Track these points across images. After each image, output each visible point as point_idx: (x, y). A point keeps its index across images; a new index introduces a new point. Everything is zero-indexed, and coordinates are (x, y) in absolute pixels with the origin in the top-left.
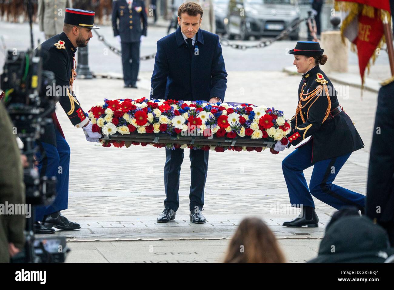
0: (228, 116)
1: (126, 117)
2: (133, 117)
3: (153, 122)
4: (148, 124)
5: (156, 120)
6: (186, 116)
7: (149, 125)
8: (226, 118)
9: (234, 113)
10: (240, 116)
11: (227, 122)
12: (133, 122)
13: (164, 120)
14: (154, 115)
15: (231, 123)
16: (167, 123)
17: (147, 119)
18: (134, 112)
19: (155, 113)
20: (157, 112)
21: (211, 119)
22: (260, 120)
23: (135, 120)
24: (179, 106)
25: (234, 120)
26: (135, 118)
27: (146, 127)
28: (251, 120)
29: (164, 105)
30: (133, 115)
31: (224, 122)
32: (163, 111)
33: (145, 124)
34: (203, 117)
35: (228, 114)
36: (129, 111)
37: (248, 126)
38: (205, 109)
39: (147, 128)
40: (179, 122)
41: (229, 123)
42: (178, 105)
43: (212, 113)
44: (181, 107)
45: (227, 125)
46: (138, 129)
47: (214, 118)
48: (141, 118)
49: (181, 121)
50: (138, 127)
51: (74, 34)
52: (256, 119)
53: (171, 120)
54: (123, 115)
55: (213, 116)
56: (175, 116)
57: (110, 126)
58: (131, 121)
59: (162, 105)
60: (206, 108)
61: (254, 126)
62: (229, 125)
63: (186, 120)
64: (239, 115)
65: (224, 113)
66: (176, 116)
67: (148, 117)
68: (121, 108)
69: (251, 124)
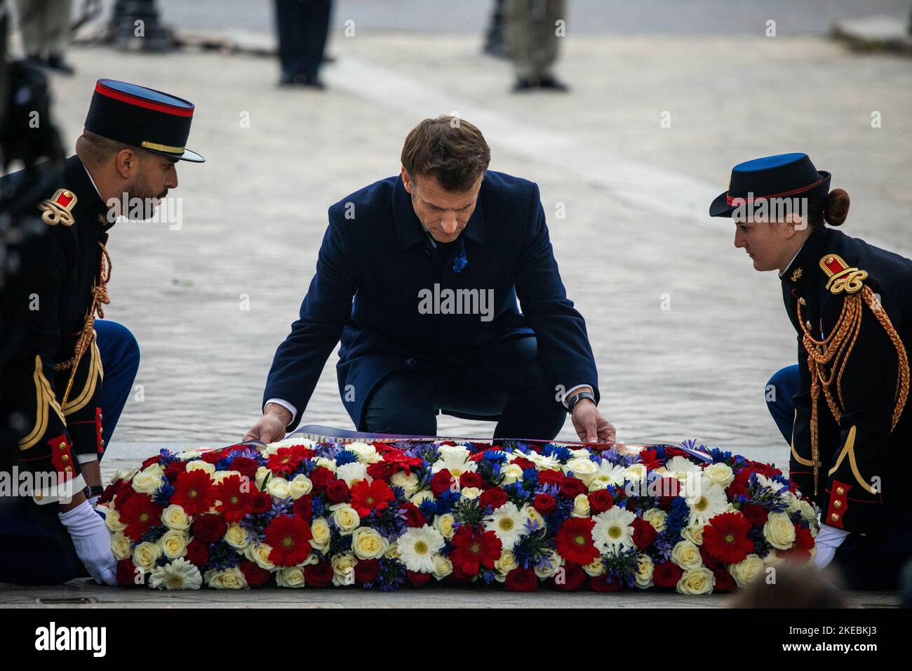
0: (594, 518)
1: (236, 537)
2: (260, 539)
3: (332, 552)
4: (314, 558)
5: (341, 542)
6: (445, 525)
7: (315, 562)
8: (586, 526)
9: (616, 507)
10: (635, 516)
11: (590, 542)
12: (261, 555)
13: (370, 544)
14: (334, 530)
15: (605, 545)
16: (379, 557)
17: (311, 542)
18: (263, 520)
19: (336, 522)
20: (346, 515)
21: (535, 534)
22: (707, 532)
23: (267, 550)
24: (423, 483)
25: (615, 532)
26: (266, 542)
27: (304, 567)
28: (674, 533)
29: (370, 480)
30: (260, 533)
31: (580, 540)
32: (367, 512)
33: (301, 562)
34: (507, 524)
35: (594, 511)
36: (248, 516)
37: (663, 556)
38: (514, 495)
39: (309, 570)
40: (421, 548)
41: (598, 545)
42: (420, 479)
43: (538, 510)
44: (429, 487)
45: (590, 552)
46: (277, 574)
47: (545, 531)
48: (288, 542)
49: (427, 543)
50: (278, 569)
51: (119, 172)
52: (692, 524)
53: (393, 541)
54: (225, 532)
55: (542, 523)
56: (409, 529)
57: (180, 569)
58: (253, 551)
59: (365, 479)
60: (516, 492)
61: (686, 553)
62: (596, 553)
63: (446, 540)
64: (632, 516)
65: (581, 505)
66: (411, 526)
67: (311, 537)
68: (218, 503)
69: (674, 549)
